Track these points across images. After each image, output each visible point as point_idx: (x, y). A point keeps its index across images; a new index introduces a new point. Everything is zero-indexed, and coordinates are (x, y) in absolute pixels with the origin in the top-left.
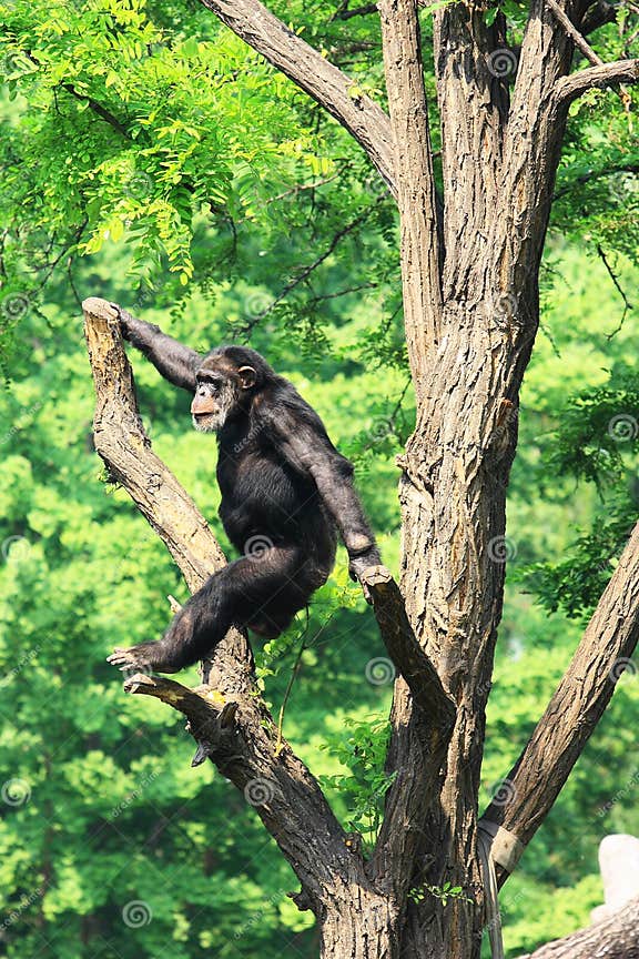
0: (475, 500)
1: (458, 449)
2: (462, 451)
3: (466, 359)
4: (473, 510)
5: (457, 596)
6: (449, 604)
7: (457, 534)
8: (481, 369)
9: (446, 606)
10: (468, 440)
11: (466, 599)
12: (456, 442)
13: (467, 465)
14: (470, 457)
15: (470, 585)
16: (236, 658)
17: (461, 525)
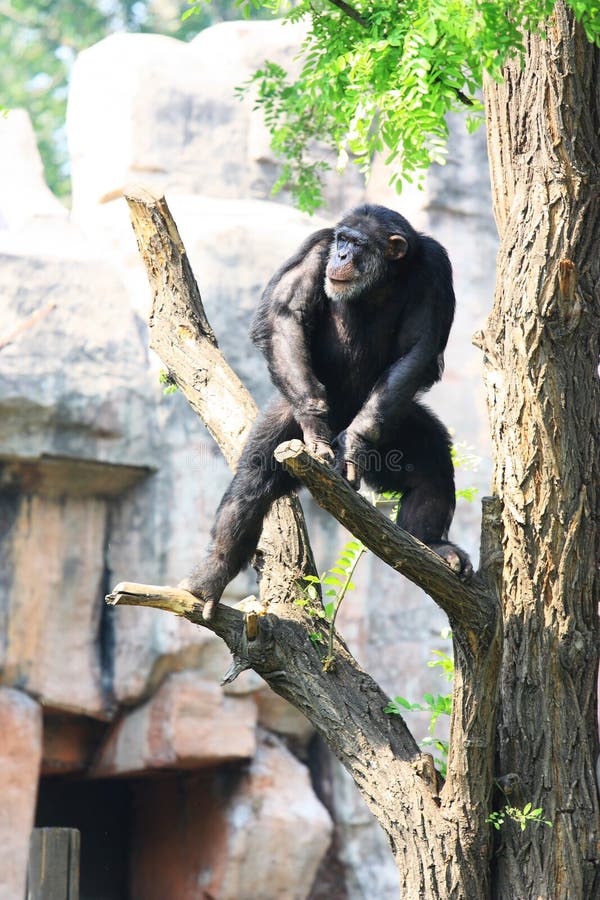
0: (541, 375)
1: (516, 319)
2: (521, 320)
3: (524, 217)
4: (540, 384)
5: (531, 483)
6: (524, 493)
7: (525, 414)
8: (538, 227)
9: (521, 495)
10: (525, 307)
11: (542, 486)
12: (513, 310)
13: (526, 335)
14: (529, 326)
15: (544, 471)
16: (285, 565)
17: (528, 404)
